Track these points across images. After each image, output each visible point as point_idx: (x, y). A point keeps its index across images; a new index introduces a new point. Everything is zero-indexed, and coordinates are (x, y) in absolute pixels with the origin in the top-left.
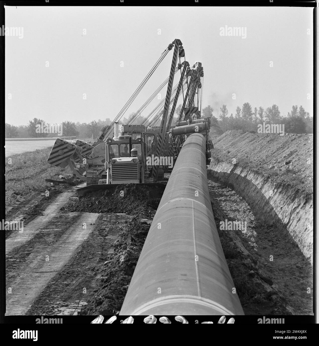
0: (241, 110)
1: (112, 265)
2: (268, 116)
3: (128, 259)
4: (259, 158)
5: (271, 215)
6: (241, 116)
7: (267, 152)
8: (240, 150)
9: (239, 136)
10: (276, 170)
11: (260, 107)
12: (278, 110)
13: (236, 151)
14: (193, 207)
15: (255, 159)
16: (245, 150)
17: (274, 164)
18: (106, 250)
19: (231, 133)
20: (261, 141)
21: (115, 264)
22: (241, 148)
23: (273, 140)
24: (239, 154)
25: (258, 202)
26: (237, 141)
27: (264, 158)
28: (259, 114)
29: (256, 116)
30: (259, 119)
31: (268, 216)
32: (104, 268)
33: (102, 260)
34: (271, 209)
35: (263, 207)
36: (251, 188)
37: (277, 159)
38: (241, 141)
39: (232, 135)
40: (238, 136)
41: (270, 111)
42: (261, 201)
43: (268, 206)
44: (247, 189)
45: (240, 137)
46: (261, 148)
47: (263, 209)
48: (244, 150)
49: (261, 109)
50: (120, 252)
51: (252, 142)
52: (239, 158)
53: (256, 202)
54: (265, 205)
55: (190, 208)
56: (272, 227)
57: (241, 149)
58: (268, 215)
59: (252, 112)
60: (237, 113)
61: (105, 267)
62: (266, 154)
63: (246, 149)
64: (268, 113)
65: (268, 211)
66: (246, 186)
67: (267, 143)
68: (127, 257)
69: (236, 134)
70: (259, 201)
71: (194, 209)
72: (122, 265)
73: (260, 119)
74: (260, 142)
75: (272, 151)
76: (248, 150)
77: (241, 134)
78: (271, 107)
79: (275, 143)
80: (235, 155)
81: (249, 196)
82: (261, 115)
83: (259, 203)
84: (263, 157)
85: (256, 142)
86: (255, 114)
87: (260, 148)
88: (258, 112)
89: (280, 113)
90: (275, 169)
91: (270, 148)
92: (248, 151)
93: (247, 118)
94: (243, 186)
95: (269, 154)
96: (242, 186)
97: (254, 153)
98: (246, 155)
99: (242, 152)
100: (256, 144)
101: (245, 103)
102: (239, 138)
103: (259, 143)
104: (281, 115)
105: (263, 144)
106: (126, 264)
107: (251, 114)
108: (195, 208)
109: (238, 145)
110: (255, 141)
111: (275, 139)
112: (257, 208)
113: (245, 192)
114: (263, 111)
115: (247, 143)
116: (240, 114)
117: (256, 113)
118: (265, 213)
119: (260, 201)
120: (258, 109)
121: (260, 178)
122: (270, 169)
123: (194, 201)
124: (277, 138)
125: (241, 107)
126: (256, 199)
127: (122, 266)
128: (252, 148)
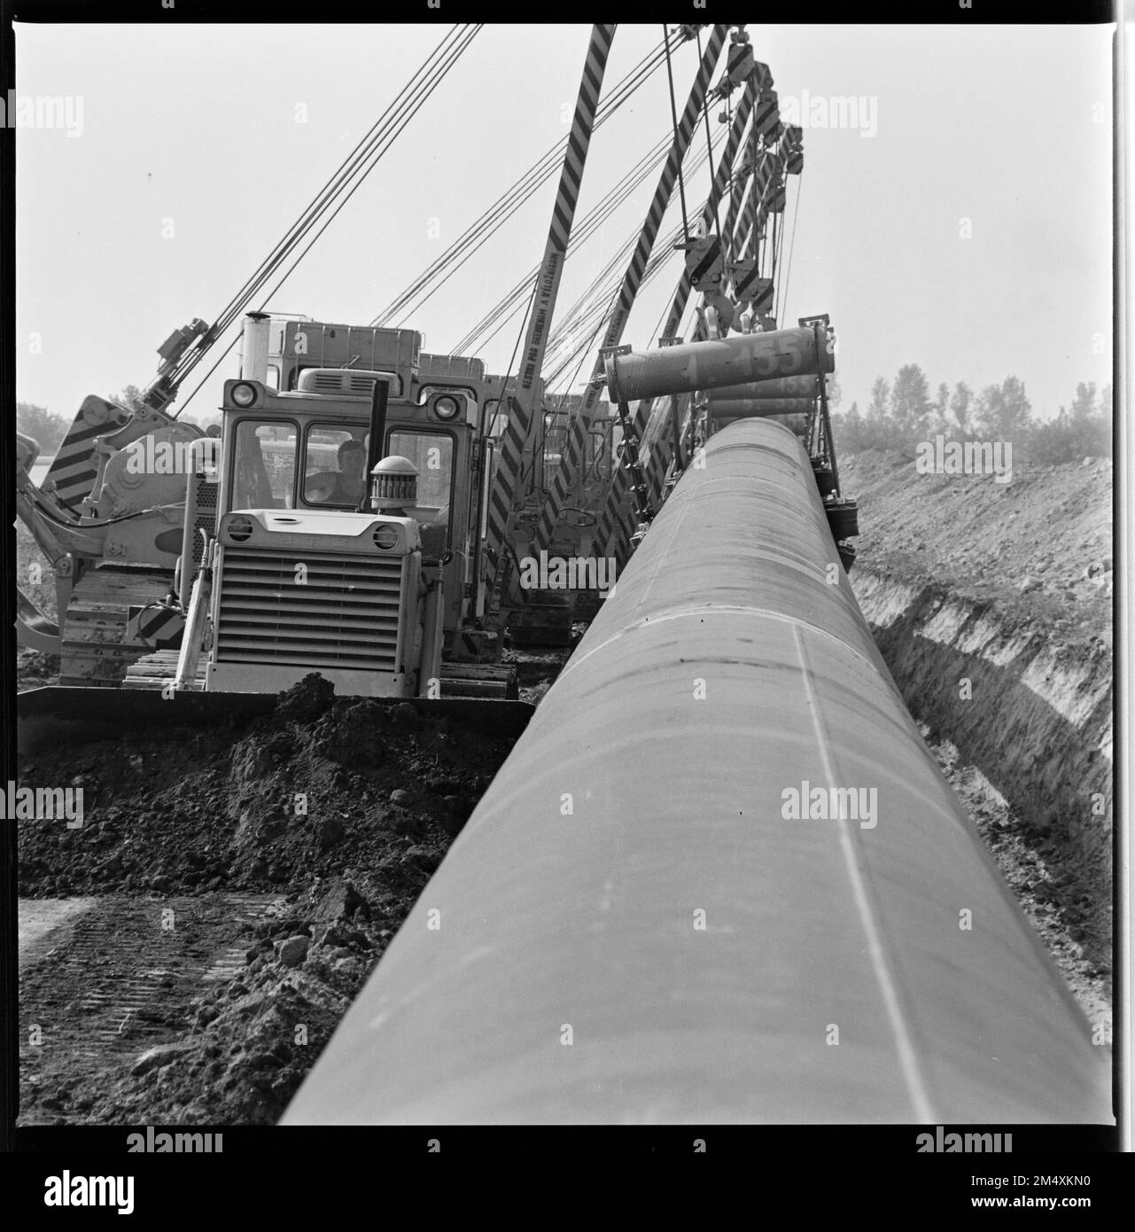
0: (888, 390)
1: (176, 1080)
2: (985, 418)
3: (274, 1044)
4: (973, 553)
5: (1042, 782)
6: (889, 414)
7: (1004, 528)
8: (894, 522)
9: (887, 473)
10: (1051, 595)
11: (958, 382)
12: (1022, 397)
13: (876, 526)
14: (802, 664)
15: (957, 555)
16: (914, 524)
17: (1037, 574)
18: (200, 956)
19: (854, 463)
20: (979, 488)
21: (194, 1074)
22: (895, 514)
23: (1029, 484)
24: (886, 538)
25: (979, 724)
26: (879, 492)
27: (995, 550)
28: (953, 407)
29: (941, 414)
30: (954, 425)
31: (1023, 787)
32: (125, 1094)
33: (152, 1024)
34: (1037, 760)
35: (1002, 747)
36: (946, 666)
37: (1050, 554)
38: (897, 491)
39: (861, 468)
40: (882, 472)
41: (995, 398)
42: (992, 722)
43: (1026, 744)
44: (924, 671)
45: (891, 475)
46: (979, 516)
47: (1003, 756)
48: (907, 524)
49: (963, 391)
50: (266, 979)
51: (941, 494)
52: (889, 551)
53: (970, 725)
54: (1010, 740)
55: (780, 666)
56: (1047, 837)
57: (896, 518)
58: (1024, 782)
59: (927, 402)
60: (873, 402)
61: (136, 1090)
62: (1003, 535)
63: (915, 519)
64: (987, 406)
65: (1025, 768)
66: (923, 656)
67: (1002, 496)
68: (274, 1035)
69: (874, 467)
70: (981, 720)
71: (811, 674)
72: (230, 1086)
73: (959, 425)
74: (973, 493)
75: (1027, 526)
76: (923, 521)
77: (895, 465)
78: (1002, 384)
79: (1037, 496)
80: (872, 540)
81: (934, 701)
82: (961, 413)
83: (980, 729)
84: (987, 547)
85: (956, 492)
86: (940, 408)
87: (973, 516)
88: (950, 398)
89: (1029, 407)
90: (1046, 593)
91: (1017, 512)
92: (925, 527)
93: (912, 420)
94: (909, 659)
95: (1012, 537)
96: (905, 659)
97: (949, 532)
98: (917, 542)
99: (901, 528)
100: (958, 499)
101: (906, 367)
102: (886, 480)
103: (969, 495)
104: (1034, 415)
105: (985, 501)
106: (256, 1084)
107: (924, 409)
108: (816, 670)
109: (884, 504)
110: (951, 489)
111: (1036, 479)
112: (974, 749)
113: (915, 682)
114: (969, 397)
115: (921, 496)
116: (886, 405)
117: (943, 404)
118: (1011, 771)
119: (985, 724)
120: (952, 390)
121: (984, 628)
122: (1026, 592)
123: (799, 628)
124: (1044, 475)
125: (892, 381)
126: (969, 711)
127: (230, 1096)
128: (941, 515)
